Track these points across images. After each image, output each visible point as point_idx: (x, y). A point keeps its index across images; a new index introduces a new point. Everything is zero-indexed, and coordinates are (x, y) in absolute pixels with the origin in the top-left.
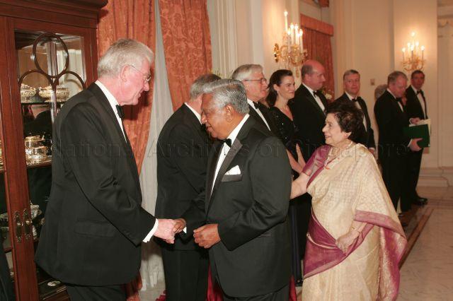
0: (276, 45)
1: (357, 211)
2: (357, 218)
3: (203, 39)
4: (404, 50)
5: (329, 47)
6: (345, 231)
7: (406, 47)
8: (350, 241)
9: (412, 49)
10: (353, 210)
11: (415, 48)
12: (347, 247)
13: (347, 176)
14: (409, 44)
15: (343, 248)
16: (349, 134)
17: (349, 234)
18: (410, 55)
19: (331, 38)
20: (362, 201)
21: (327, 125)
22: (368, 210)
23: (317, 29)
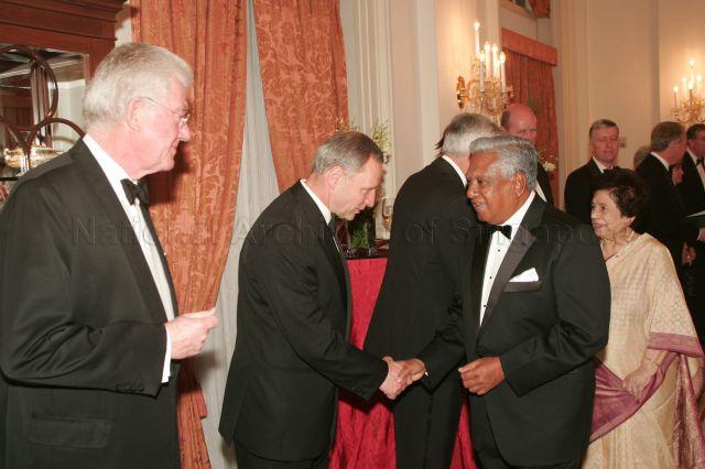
0: (461, 80)
1: (652, 334)
2: (653, 345)
3: (333, 68)
4: (676, 89)
5: (549, 84)
6: (636, 365)
7: (681, 85)
8: (644, 379)
9: (691, 87)
10: (647, 332)
11: (695, 86)
12: (641, 389)
13: (636, 281)
14: (684, 80)
15: (635, 390)
16: (633, 219)
17: (642, 368)
18: (687, 97)
19: (554, 69)
20: (659, 319)
21: (598, 208)
22: (668, 331)
23: (530, 55)
